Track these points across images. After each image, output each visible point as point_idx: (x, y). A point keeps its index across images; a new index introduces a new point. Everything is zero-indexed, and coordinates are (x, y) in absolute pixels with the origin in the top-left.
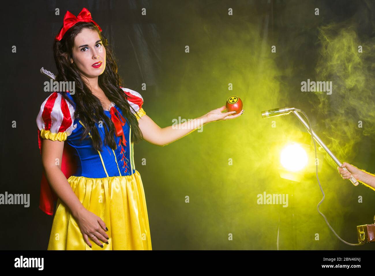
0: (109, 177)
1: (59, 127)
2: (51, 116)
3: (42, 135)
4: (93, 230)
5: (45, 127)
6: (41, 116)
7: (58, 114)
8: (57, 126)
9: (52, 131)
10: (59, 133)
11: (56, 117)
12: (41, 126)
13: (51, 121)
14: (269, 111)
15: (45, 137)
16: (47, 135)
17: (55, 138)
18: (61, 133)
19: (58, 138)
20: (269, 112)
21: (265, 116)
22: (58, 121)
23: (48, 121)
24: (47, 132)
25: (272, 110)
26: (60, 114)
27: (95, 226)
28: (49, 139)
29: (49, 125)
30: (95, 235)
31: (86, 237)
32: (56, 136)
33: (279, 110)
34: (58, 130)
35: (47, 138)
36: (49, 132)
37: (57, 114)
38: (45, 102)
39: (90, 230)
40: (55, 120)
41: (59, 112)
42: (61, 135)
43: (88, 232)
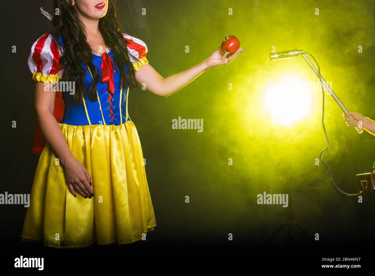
0: (92, 124)
1: (51, 68)
2: (41, 57)
3: (34, 78)
4: (78, 180)
5: (37, 69)
6: (32, 57)
7: (48, 54)
8: (48, 67)
9: (43, 73)
10: (51, 75)
11: (46, 57)
12: (33, 68)
13: (42, 62)
14: (278, 53)
15: (36, 79)
16: (38, 78)
17: (46, 79)
18: (53, 75)
19: (50, 81)
20: (278, 55)
21: (274, 58)
22: (49, 62)
23: (40, 63)
24: (39, 74)
25: (282, 53)
26: (49, 54)
27: (81, 176)
28: (41, 82)
29: (41, 66)
30: (79, 187)
31: (71, 187)
32: (47, 78)
33: (288, 53)
34: (50, 71)
35: (39, 81)
36: (41, 74)
37: (46, 54)
38: (36, 43)
39: (75, 180)
40: (46, 61)
41: (49, 52)
42: (53, 77)
43: (73, 182)
